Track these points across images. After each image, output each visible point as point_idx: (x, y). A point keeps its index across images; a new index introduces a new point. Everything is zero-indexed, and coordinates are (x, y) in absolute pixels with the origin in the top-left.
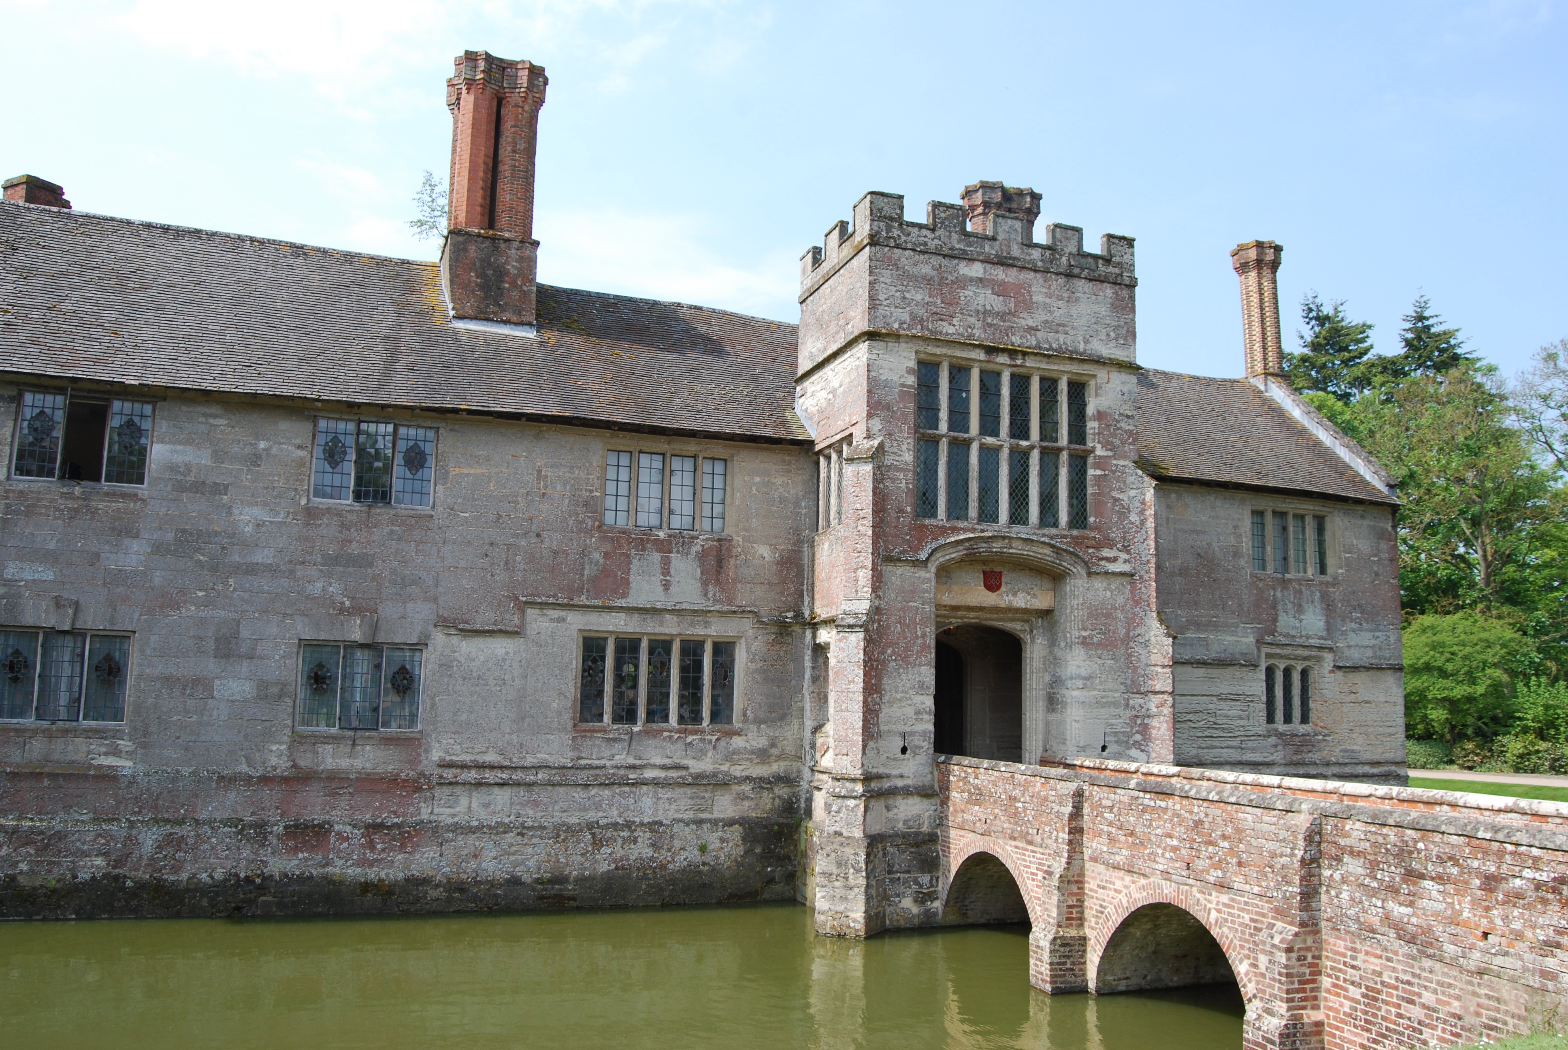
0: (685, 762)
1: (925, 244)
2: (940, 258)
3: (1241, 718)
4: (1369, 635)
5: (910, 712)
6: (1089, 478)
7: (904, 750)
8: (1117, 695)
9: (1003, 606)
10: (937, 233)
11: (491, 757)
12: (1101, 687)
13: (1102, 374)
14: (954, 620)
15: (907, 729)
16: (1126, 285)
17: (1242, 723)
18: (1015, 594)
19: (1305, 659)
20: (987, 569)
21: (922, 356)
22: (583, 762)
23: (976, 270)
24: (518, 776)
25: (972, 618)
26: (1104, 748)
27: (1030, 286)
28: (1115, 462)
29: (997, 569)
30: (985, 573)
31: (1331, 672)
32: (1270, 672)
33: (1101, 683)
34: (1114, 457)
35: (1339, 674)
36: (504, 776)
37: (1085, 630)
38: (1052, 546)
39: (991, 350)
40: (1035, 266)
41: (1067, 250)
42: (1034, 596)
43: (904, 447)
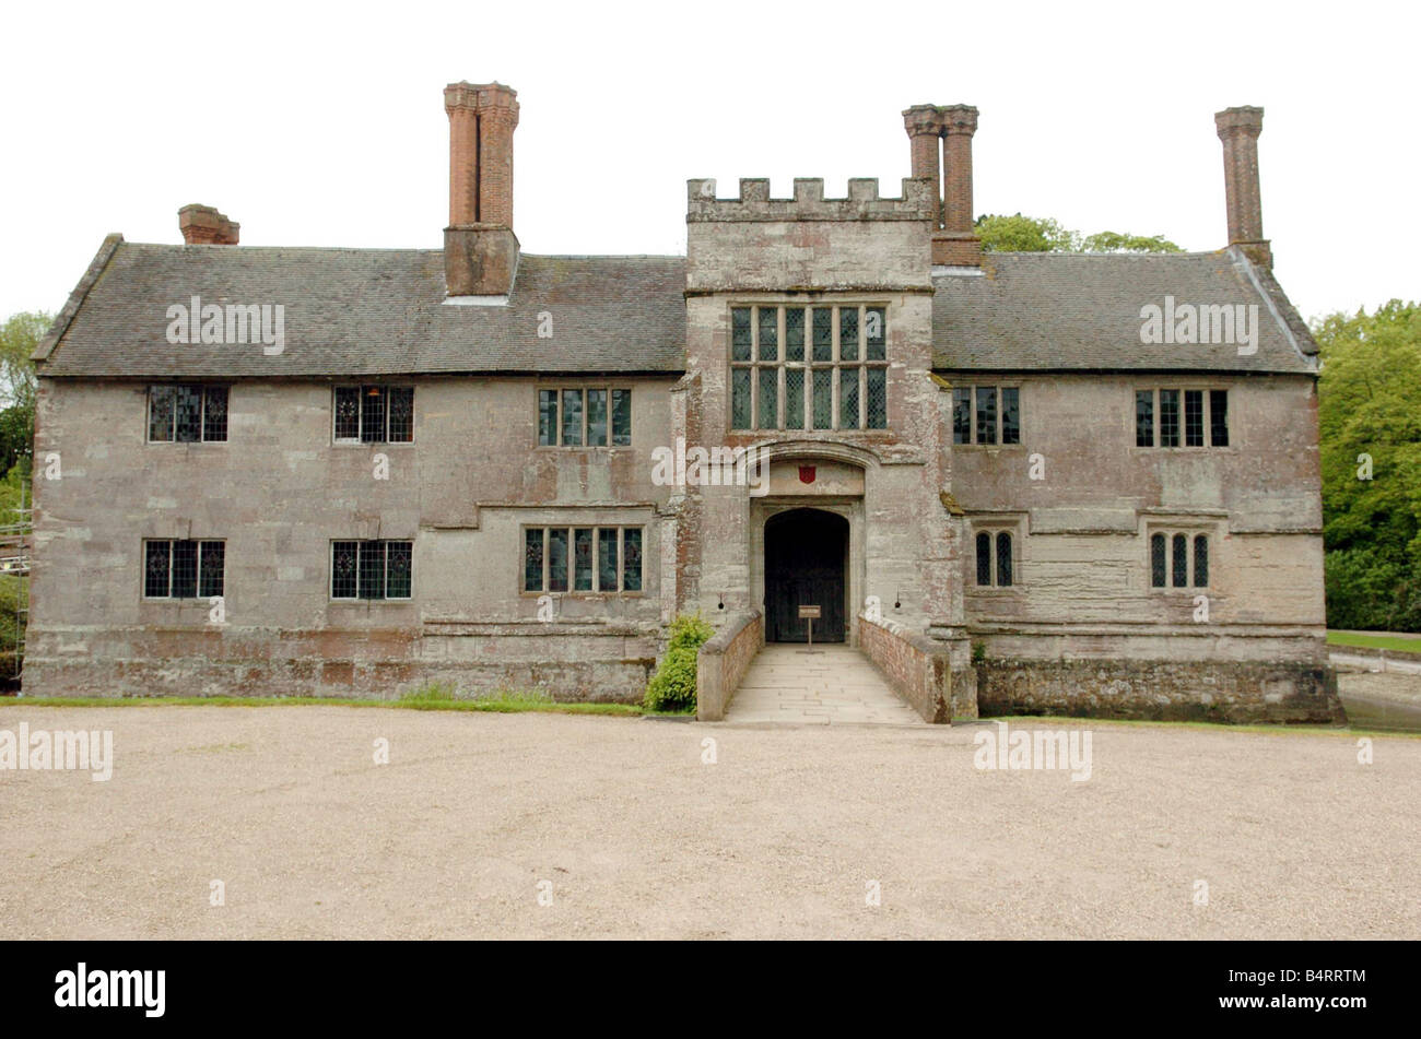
0: (602, 619)
1: (734, 215)
2: (748, 224)
3: (1118, 582)
4: (1279, 502)
5: (724, 577)
6: (887, 386)
7: (721, 606)
8: (909, 562)
9: (816, 493)
10: (745, 204)
11: (461, 617)
12: (893, 556)
13: (896, 300)
14: (784, 507)
15: (724, 590)
16: (922, 220)
17: (1119, 586)
18: (827, 484)
19: (1198, 526)
20: (802, 465)
21: (734, 305)
22: (526, 620)
23: (779, 229)
24: (480, 629)
25: (798, 505)
26: (898, 605)
27: (828, 236)
28: (908, 372)
29: (811, 465)
30: (800, 469)
31: (1226, 538)
32: (1158, 540)
33: (894, 553)
34: (908, 368)
35: (1238, 540)
36: (470, 629)
37: (879, 510)
38: (847, 445)
39: (790, 292)
40: (831, 216)
41: (863, 199)
42: (845, 485)
43: (717, 378)
